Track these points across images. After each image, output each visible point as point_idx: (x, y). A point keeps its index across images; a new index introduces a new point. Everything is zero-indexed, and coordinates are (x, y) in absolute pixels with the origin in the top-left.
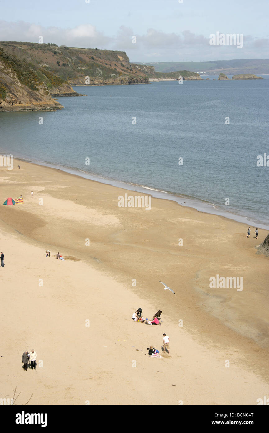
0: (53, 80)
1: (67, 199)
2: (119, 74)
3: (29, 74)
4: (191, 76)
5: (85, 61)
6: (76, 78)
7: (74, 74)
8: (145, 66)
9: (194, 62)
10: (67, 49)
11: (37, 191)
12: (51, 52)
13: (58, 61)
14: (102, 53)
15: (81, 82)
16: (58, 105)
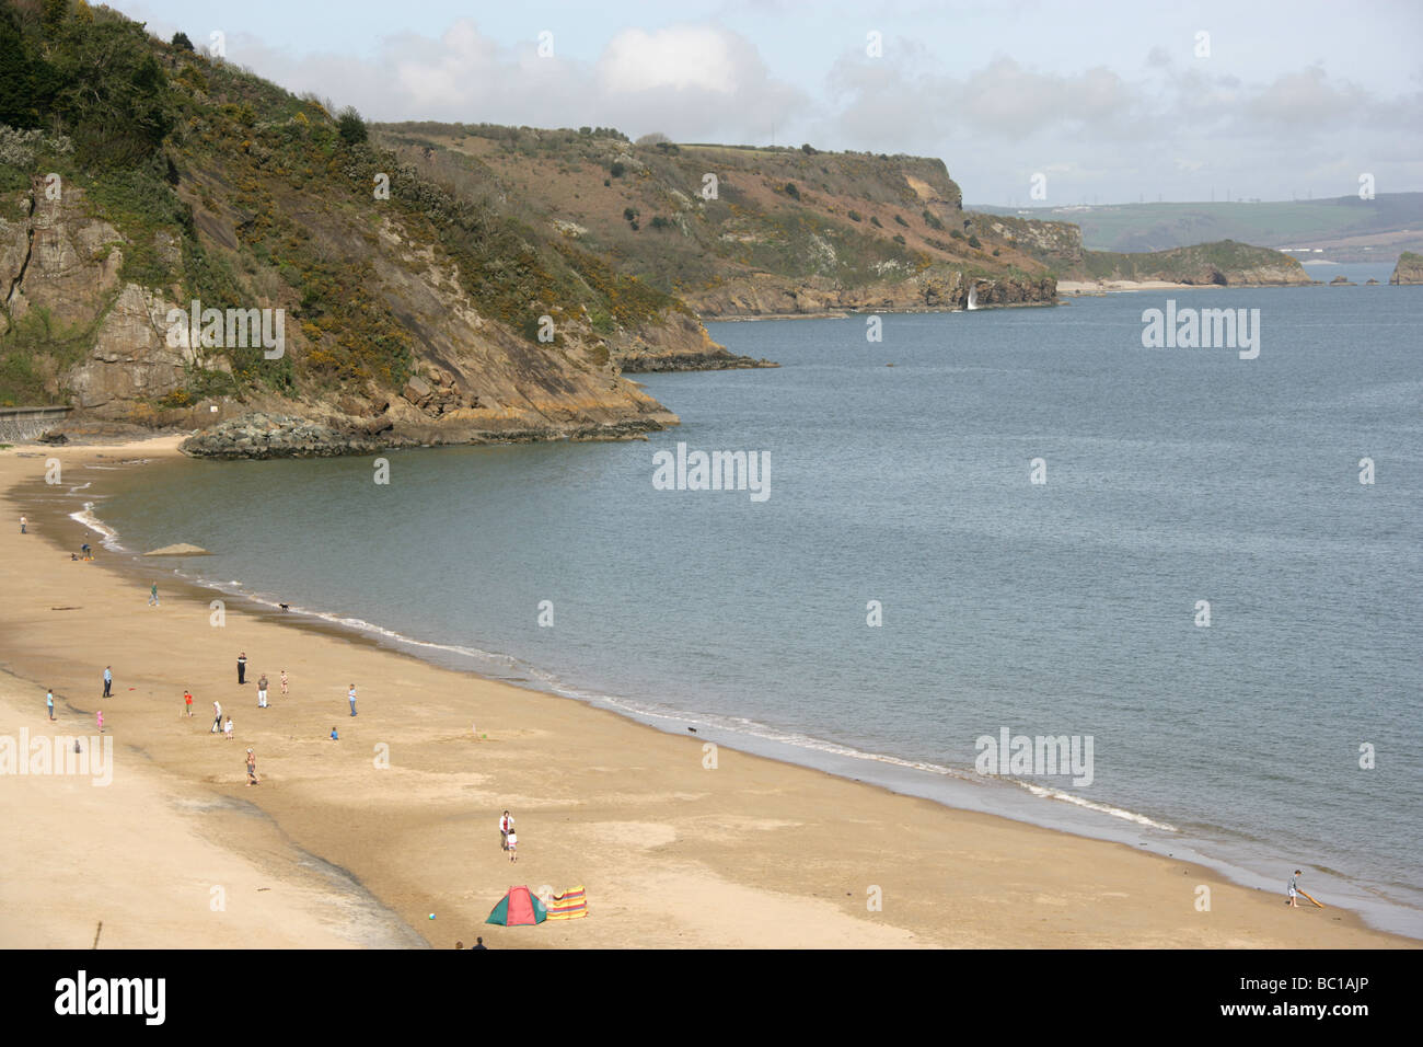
0: (615, 295)
1: (802, 891)
2: (919, 261)
3: (519, 270)
4: (1257, 266)
5: (756, 205)
6: (715, 282)
7: (705, 266)
8: (1037, 224)
9: (1264, 200)
10: (670, 150)
11: (641, 845)
12: (600, 168)
13: (630, 205)
14: (833, 167)
15: (739, 304)
16: (653, 411)
